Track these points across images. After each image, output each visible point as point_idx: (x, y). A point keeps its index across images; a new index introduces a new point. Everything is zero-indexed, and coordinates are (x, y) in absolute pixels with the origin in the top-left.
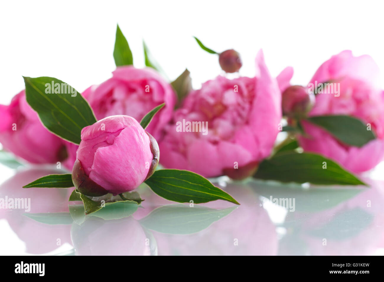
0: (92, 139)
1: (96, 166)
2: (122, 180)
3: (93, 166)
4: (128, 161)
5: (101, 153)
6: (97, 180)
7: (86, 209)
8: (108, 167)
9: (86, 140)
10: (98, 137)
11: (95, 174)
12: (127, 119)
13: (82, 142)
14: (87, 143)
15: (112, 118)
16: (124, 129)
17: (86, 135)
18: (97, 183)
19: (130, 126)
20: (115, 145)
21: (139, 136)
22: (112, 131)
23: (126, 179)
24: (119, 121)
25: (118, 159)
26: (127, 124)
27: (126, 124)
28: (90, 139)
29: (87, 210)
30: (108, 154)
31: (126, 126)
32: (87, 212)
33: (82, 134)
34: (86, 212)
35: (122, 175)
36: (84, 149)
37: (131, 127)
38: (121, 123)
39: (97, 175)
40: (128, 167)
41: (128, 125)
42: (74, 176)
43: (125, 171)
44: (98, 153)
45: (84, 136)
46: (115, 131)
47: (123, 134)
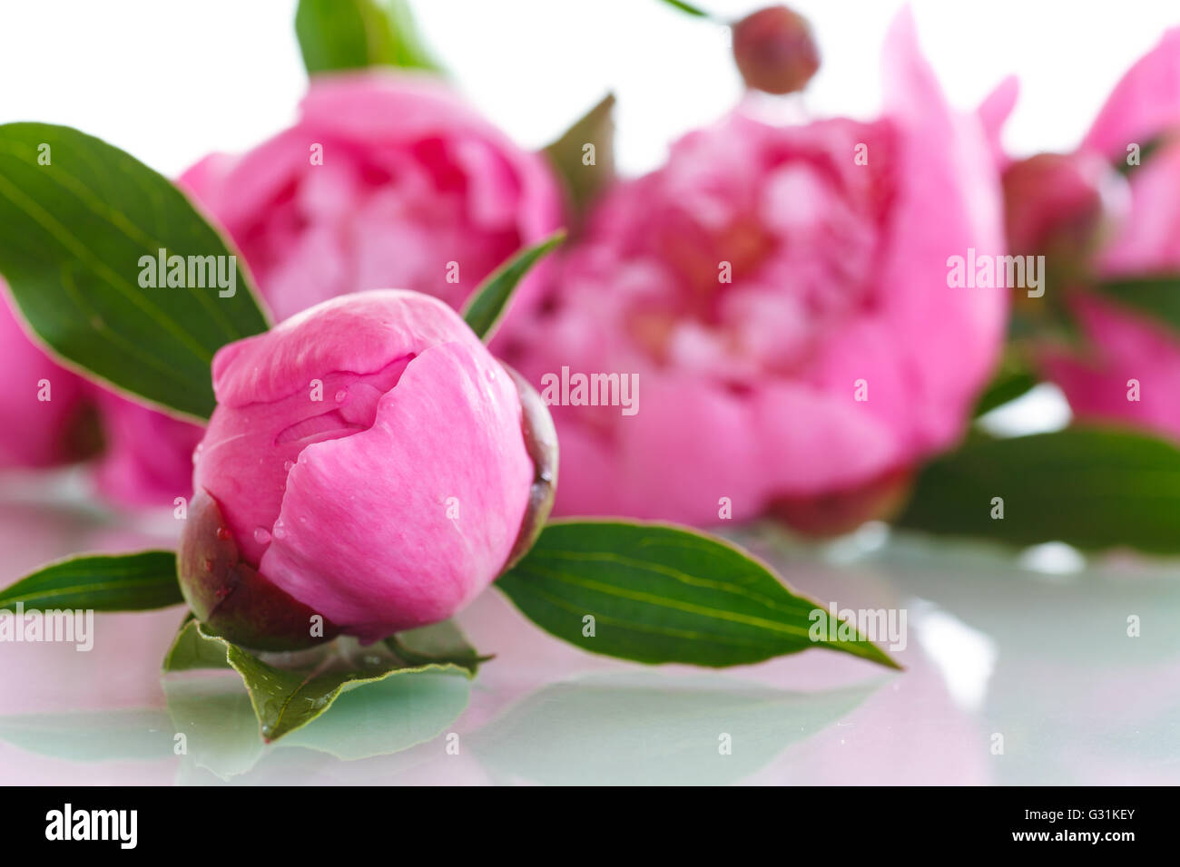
0: (270, 403)
1: (294, 525)
2: (406, 583)
3: (282, 524)
4: (436, 501)
5: (321, 465)
6: (295, 583)
7: (263, 713)
8: (349, 529)
9: (244, 406)
10: (298, 392)
11: (289, 556)
12: (420, 311)
13: (220, 416)
14: (246, 420)
15: (355, 305)
16: (412, 356)
17: (242, 384)
18: (296, 596)
19: (437, 343)
20: (382, 431)
21: (481, 385)
22: (362, 368)
23: (427, 575)
24: (387, 319)
25: (394, 494)
26: (423, 334)
27: (419, 333)
28: (262, 403)
29: (265, 719)
30: (351, 470)
31: (422, 344)
32: (271, 732)
33: (220, 375)
34: (265, 728)
35: (409, 562)
36: (233, 444)
37: (447, 345)
38: (397, 328)
39: (296, 564)
40: (438, 525)
41: (428, 338)
42: (188, 567)
43: (422, 545)
44: (305, 465)
45: (230, 388)
46: (375, 368)
47: (414, 378)
